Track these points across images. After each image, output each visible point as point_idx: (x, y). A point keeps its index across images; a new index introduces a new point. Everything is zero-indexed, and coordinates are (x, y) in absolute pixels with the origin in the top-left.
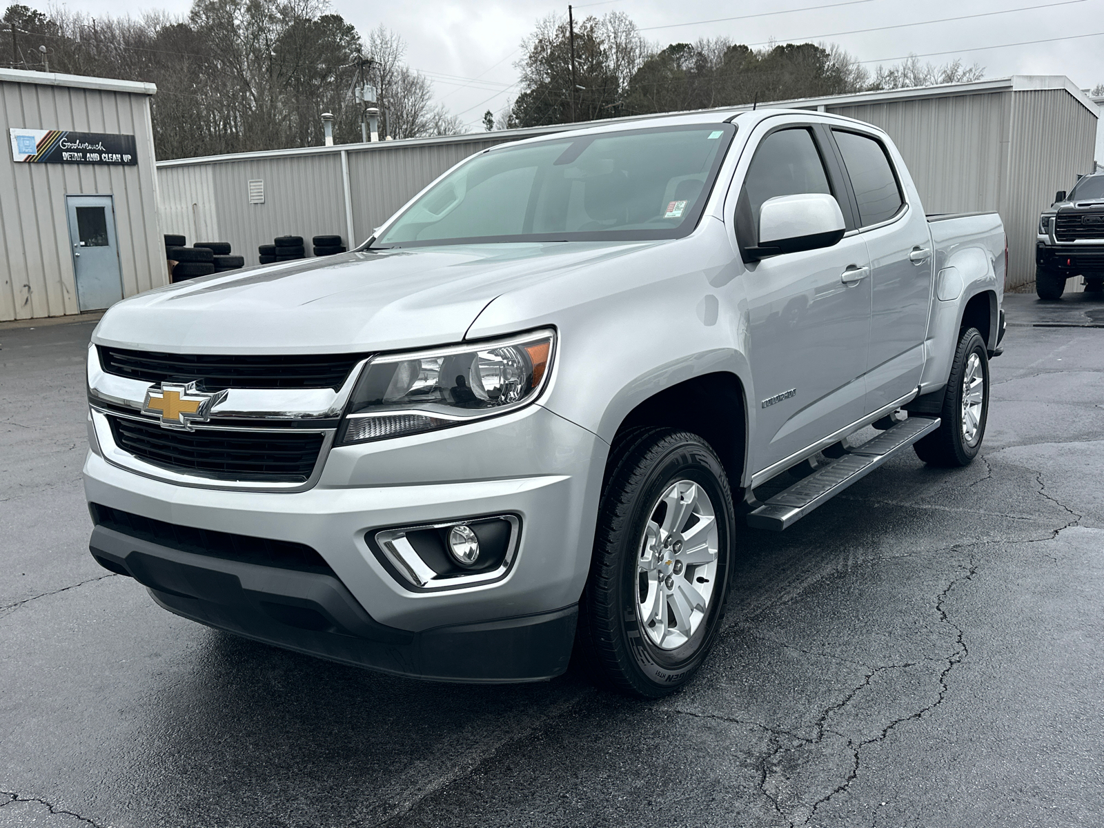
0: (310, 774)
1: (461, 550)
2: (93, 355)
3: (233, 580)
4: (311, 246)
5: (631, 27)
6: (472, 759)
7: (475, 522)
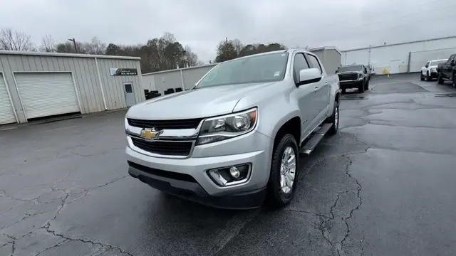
0: (193, 236)
1: (234, 174)
2: (126, 121)
3: (169, 183)
4: (175, 90)
5: (239, 42)
6: (237, 229)
7: (238, 166)
